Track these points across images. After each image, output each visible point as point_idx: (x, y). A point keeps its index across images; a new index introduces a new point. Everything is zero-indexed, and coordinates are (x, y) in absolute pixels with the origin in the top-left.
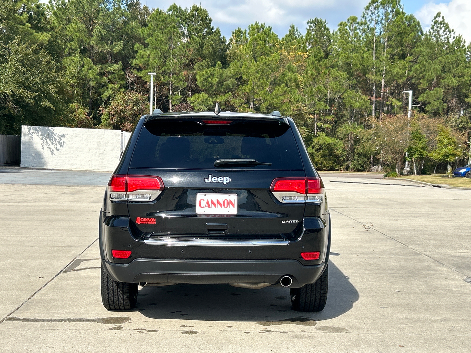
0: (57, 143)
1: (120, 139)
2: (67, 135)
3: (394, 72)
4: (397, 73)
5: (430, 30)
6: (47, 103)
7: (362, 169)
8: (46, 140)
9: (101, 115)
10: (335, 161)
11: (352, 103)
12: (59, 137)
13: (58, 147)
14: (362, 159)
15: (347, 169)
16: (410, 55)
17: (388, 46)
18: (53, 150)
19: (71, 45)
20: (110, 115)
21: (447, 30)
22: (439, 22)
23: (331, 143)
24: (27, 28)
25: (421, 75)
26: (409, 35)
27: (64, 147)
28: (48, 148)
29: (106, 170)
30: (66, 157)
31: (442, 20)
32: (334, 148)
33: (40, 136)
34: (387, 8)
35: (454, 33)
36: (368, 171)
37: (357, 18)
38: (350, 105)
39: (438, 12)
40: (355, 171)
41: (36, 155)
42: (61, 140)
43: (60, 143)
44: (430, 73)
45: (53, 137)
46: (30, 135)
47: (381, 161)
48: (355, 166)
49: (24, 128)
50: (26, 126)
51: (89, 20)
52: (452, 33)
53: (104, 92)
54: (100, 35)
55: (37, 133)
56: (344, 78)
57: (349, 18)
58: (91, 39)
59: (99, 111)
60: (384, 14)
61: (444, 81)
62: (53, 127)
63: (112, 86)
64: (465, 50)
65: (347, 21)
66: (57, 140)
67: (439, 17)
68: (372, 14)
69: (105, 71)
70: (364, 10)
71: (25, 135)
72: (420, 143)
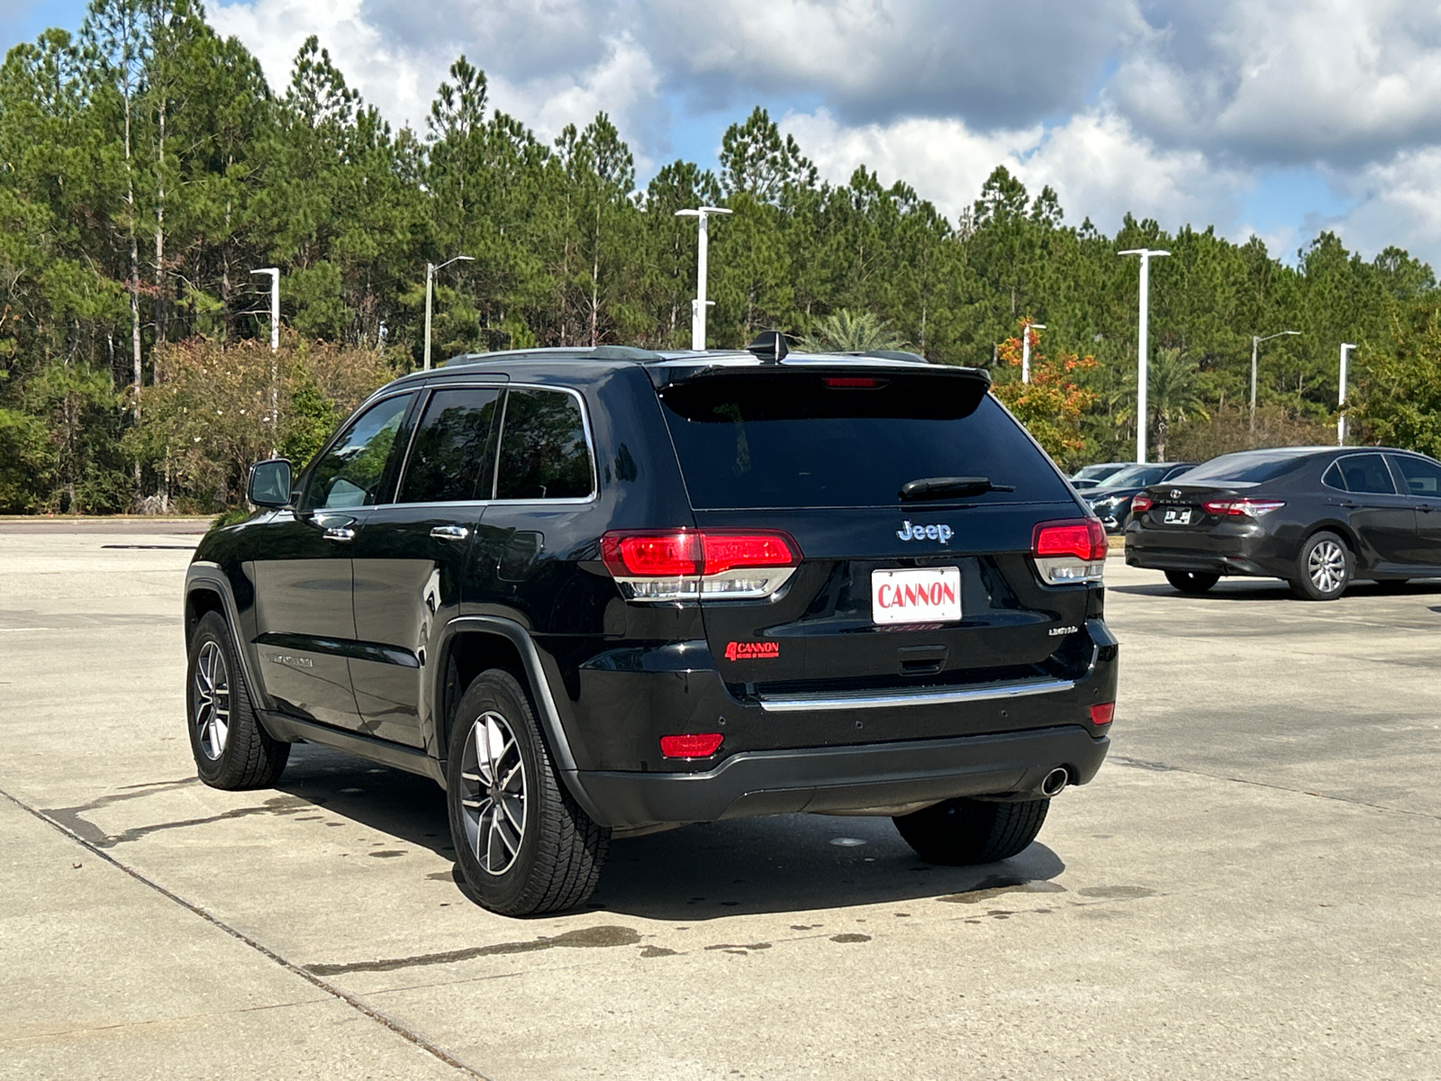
3: (195, 210)
4: (203, 212)
5: (289, 88)
7: (110, 506)
10: (24, 485)
11: (71, 302)
14: (110, 474)
15: (64, 508)
16: (236, 161)
17: (167, 127)
21: (339, 92)
22: (315, 64)
23: (9, 428)
25: (275, 221)
26: (232, 98)
31: (322, 61)
32: (19, 442)
34: (161, 11)
35: (360, 102)
36: (129, 513)
37: (69, 36)
38: (66, 307)
39: (309, 36)
40: (88, 513)
44: (301, 217)
47: (167, 480)
48: (88, 495)
52: (354, 103)
56: (42, 220)
57: (44, 33)
60: (150, 30)
61: (341, 243)
64: (389, 154)
65: (36, 43)
67: (315, 50)
68: (113, 25)
70: (88, 14)
72: (319, 423)
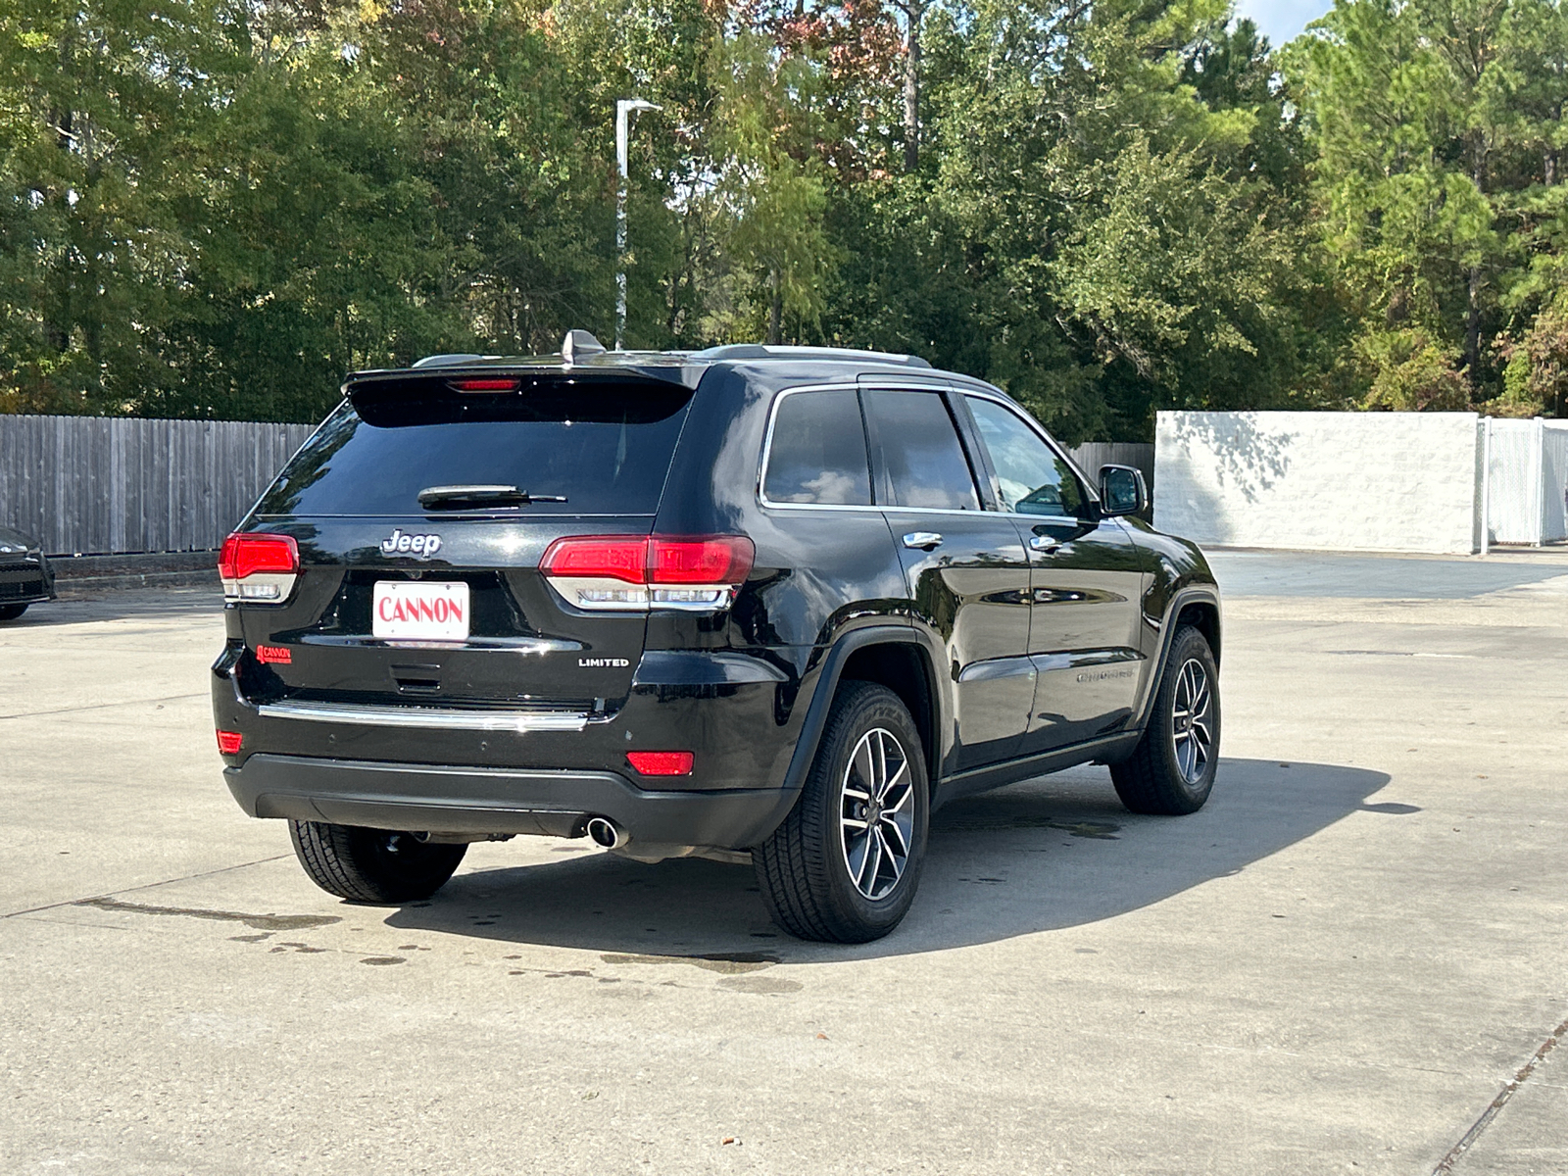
0: (1265, 463)
1: (1474, 442)
2: (1297, 435)
6: (1231, 337)
8: (1231, 454)
9: (1503, 363)
12: (1272, 444)
13: (1269, 474)
18: (1252, 487)
19: (1405, 136)
20: (1533, 360)
24: (1183, 101)
27: (1287, 474)
28: (1236, 479)
29: (1423, 548)
30: (1292, 509)
33: (1211, 443)
41: (1199, 503)
42: (1277, 453)
43: (1273, 463)
45: (1252, 445)
46: (1180, 442)
49: (1164, 420)
50: (1171, 413)
51: (1470, 46)
53: (1514, 284)
54: (1500, 90)
55: (1204, 433)
58: (1472, 109)
59: (1494, 349)
62: (1252, 413)
63: (1545, 262)
66: (1266, 454)
69: (1521, 212)
71: (1167, 440)
